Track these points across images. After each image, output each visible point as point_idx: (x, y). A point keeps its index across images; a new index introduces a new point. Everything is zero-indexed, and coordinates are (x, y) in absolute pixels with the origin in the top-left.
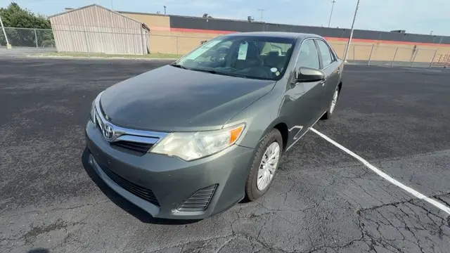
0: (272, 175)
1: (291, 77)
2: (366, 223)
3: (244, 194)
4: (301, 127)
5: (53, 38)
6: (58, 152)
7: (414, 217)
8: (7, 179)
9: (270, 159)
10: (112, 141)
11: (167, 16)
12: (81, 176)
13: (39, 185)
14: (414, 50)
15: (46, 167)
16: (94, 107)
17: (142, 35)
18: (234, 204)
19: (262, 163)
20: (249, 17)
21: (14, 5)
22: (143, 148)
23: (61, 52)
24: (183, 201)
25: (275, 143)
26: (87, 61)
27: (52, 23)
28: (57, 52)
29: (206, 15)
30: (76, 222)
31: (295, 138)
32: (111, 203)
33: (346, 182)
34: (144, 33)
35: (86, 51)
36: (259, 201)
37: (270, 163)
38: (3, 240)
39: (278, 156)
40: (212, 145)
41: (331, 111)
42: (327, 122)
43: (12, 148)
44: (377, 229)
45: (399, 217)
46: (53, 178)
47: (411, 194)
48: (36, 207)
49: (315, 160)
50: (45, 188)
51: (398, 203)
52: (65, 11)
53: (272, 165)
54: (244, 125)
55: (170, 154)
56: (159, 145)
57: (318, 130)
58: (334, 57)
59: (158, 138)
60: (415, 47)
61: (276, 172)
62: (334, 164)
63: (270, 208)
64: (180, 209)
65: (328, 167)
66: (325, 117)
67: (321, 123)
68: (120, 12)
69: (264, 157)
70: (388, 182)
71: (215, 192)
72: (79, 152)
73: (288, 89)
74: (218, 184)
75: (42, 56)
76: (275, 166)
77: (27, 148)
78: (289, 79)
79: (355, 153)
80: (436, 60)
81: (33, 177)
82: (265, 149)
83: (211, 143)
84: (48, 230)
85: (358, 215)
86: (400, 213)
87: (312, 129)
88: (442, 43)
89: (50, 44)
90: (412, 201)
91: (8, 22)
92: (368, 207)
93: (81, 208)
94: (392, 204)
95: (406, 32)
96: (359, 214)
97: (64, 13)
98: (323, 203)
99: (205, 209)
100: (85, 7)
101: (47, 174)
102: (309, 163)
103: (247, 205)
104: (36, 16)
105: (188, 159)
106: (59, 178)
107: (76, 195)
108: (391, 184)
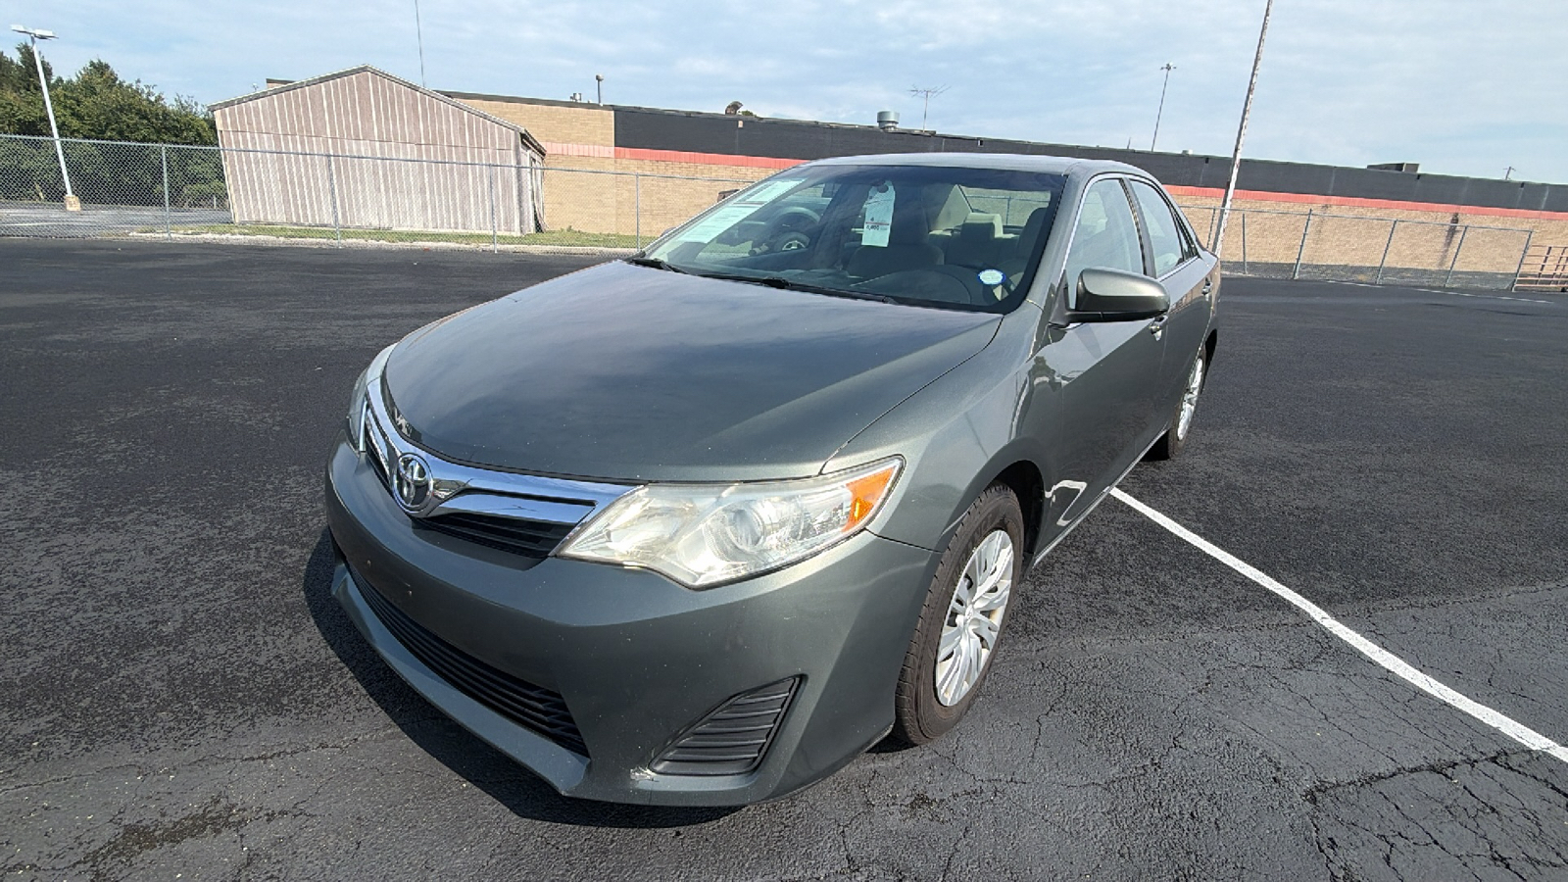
0: (985, 653)
1: (1050, 302)
2: (1340, 834)
3: (893, 717)
4: (1081, 486)
5: (221, 178)
6: (225, 557)
7: (1520, 820)
8: (39, 649)
9: (981, 590)
10: (423, 513)
11: (606, 107)
12: (301, 643)
13: (151, 669)
14: (1452, 232)
15: (178, 610)
16: (360, 397)
17: (519, 169)
18: (852, 756)
19: (954, 603)
20: (881, 115)
21: (100, 68)
22: (536, 540)
23: (243, 223)
24: (676, 737)
25: (999, 536)
26: (333, 252)
27: (219, 126)
28: (230, 222)
29: (735, 106)
30: (277, 807)
31: (1061, 522)
32: (406, 741)
33: (1251, 683)
34: (526, 161)
35: (328, 219)
36: (943, 745)
37: (980, 605)
38: (14, 868)
39: (1008, 582)
40: (786, 531)
41: (1181, 432)
42: (1167, 469)
43: (63, 538)
44: (1388, 859)
45: (1464, 818)
46: (202, 649)
47: (1496, 732)
48: (137, 749)
49: (1136, 600)
50: (171, 683)
51: (1454, 765)
52: (264, 88)
53: (987, 613)
54: (897, 463)
55: (632, 564)
56: (592, 530)
57: (1138, 497)
58: (1189, 241)
59: (591, 503)
60: (1455, 220)
61: (1000, 642)
62: (1202, 616)
63: (982, 773)
64: (659, 768)
65: (1185, 628)
66: (1161, 452)
67: (1150, 470)
68: (449, 95)
69: (962, 582)
70: (1404, 684)
71: (790, 705)
72: (298, 556)
73: (1042, 342)
74: (803, 678)
75: (178, 236)
76: (997, 619)
77: (116, 540)
78: (1047, 312)
79: (1278, 580)
80: (1532, 267)
81: (133, 643)
82: (968, 554)
83: (782, 524)
84: (175, 835)
85: (1309, 806)
86: (1466, 800)
87: (1116, 493)
88: (1548, 208)
89: (208, 197)
90: (1505, 755)
91: (75, 123)
92: (1344, 778)
93: (298, 757)
94: (1432, 769)
95: (1420, 171)
96: (1314, 800)
97: (264, 95)
98: (1174, 761)
99: (754, 767)
100: (333, 77)
101: (182, 634)
102: (1112, 612)
103: (896, 759)
104: (170, 103)
105: (699, 582)
106: (221, 649)
107: (279, 711)
108: (1419, 693)
